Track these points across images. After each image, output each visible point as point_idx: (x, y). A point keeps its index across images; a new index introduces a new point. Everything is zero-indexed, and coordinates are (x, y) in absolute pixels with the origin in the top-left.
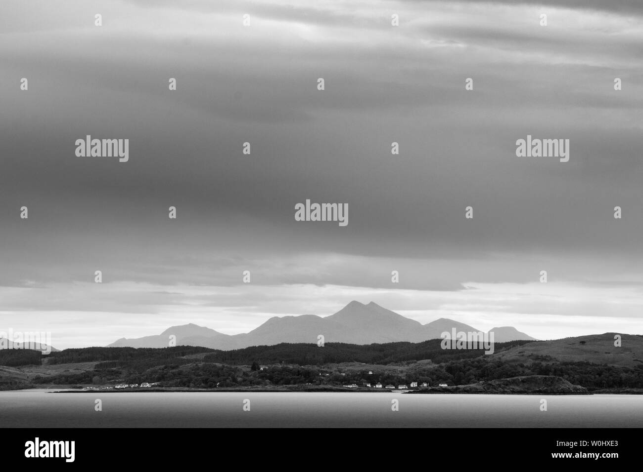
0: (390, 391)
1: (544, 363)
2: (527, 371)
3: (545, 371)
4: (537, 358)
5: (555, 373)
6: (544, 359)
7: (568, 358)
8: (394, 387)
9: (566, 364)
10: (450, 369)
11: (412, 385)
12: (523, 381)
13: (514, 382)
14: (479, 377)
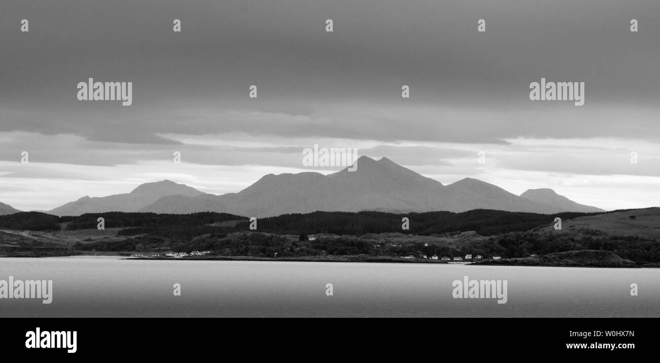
0: (446, 262)
1: (594, 238)
2: (578, 245)
3: (596, 245)
4: (587, 232)
5: (605, 247)
6: (594, 233)
7: (619, 232)
8: (449, 259)
9: (615, 238)
10: (503, 242)
11: (466, 257)
12: (577, 255)
13: (568, 256)
14: (532, 250)
